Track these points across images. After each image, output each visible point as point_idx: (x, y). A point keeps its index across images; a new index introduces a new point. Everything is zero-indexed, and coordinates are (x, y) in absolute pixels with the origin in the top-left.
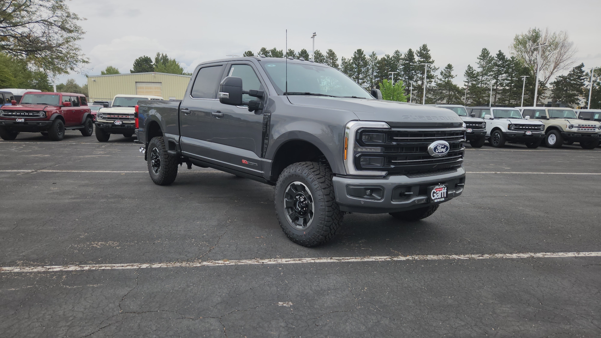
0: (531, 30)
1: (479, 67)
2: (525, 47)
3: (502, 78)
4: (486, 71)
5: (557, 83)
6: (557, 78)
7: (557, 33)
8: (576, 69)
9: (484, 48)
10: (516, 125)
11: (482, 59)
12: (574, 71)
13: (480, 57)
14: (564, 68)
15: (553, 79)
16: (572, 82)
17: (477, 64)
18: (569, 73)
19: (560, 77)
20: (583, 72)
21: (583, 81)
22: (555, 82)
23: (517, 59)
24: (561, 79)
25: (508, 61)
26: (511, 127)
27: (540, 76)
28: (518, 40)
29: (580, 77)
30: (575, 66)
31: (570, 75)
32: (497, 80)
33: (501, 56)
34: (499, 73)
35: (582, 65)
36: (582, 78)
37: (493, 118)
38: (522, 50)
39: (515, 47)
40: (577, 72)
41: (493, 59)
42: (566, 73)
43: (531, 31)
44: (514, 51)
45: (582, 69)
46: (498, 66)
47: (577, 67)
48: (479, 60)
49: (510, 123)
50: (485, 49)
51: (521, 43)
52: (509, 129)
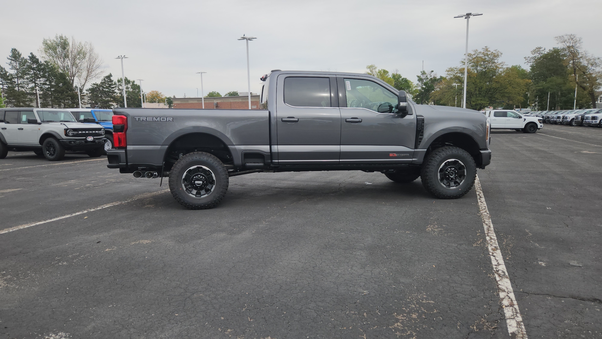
0: (58, 36)
1: (11, 69)
2: (56, 53)
3: (40, 82)
4: (22, 74)
5: (92, 90)
6: (92, 85)
7: (83, 43)
8: (106, 78)
9: (13, 48)
10: (74, 130)
11: (14, 60)
12: (104, 79)
13: (10, 58)
14: (96, 76)
15: (88, 86)
16: (104, 89)
17: (8, 64)
18: (101, 81)
19: (94, 84)
20: (112, 81)
21: (113, 89)
22: (90, 89)
23: (51, 64)
24: (95, 86)
25: (42, 65)
26: (68, 133)
27: (77, 83)
28: (46, 44)
29: (110, 85)
30: (105, 76)
31: (101, 83)
32: (36, 83)
33: (33, 58)
34: (36, 76)
35: (111, 75)
36: (112, 86)
37: (40, 122)
38: (53, 55)
39: (46, 52)
40: (108, 81)
41: (26, 61)
42: (99, 82)
43: (58, 38)
44: (44, 55)
45: (111, 78)
46: (33, 69)
47: (107, 76)
48: (10, 61)
49: (66, 128)
50: (15, 50)
51: (50, 47)
52: (66, 135)
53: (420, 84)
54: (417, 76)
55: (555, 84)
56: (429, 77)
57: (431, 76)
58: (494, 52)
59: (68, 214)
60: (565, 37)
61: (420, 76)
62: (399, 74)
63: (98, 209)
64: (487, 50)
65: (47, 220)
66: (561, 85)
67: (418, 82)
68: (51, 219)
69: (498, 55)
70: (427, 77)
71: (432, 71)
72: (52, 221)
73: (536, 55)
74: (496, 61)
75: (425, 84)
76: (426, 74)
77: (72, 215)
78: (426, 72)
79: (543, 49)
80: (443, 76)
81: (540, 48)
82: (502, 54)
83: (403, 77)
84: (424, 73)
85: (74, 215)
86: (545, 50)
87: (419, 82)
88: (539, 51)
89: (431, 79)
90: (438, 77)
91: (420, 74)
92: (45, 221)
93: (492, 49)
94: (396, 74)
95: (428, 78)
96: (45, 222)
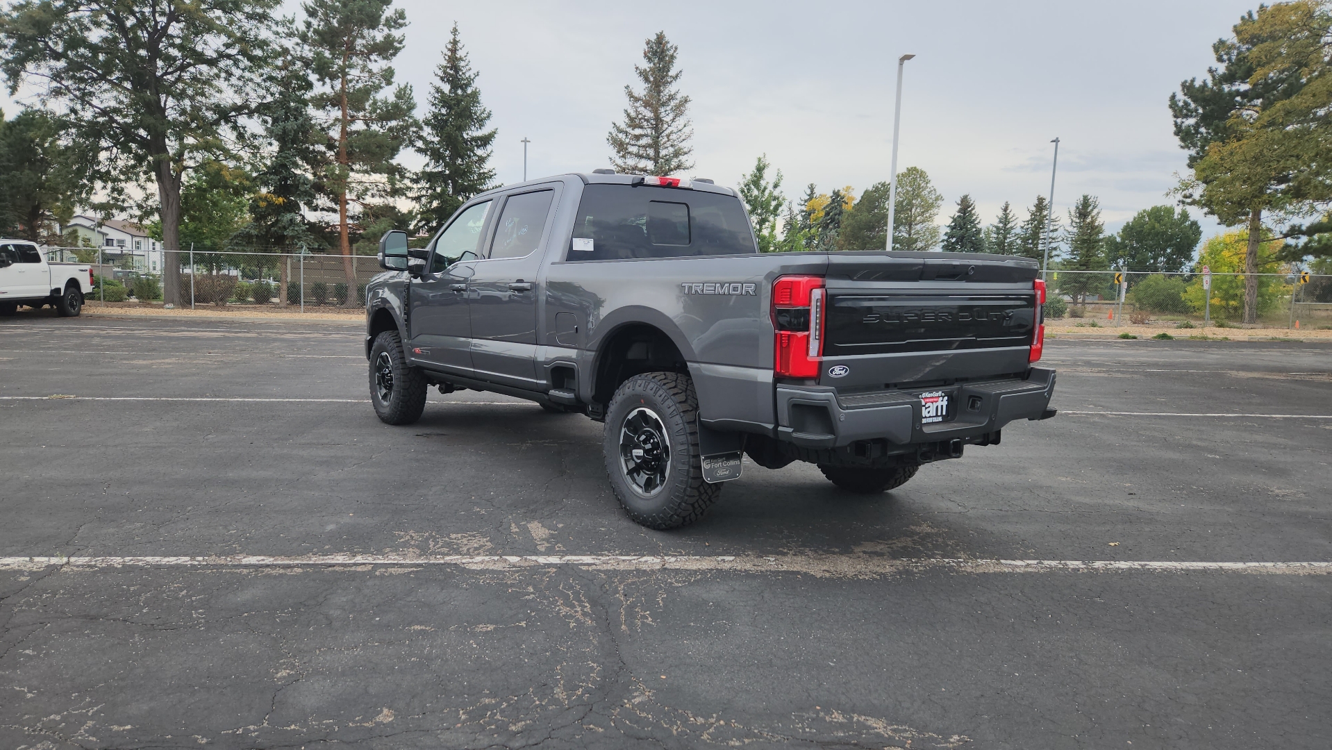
59: (1151, 572)
63: (1053, 563)
65: (1216, 569)
68: (1205, 571)
72: (1201, 561)
77: (1143, 563)
85: (1136, 565)
92: (1221, 567)
96: (1221, 564)
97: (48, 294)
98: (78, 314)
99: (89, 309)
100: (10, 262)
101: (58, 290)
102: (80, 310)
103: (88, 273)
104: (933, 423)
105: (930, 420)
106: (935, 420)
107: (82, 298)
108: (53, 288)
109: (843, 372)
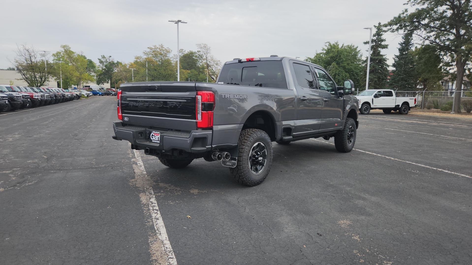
53: (101, 65)
54: (98, 59)
55: (194, 74)
56: (108, 60)
57: (110, 60)
58: (167, 49)
60: (202, 45)
61: (101, 59)
62: (84, 55)
64: (162, 47)
66: (197, 76)
67: (99, 64)
69: (169, 51)
70: (106, 60)
71: (110, 57)
73: (180, 54)
74: (168, 55)
75: (106, 66)
76: (105, 58)
78: (105, 56)
79: (184, 51)
80: (119, 61)
81: (182, 50)
82: (172, 51)
83: (88, 58)
84: (104, 57)
86: (185, 52)
87: (101, 64)
88: (182, 52)
89: (110, 62)
90: (115, 62)
91: (100, 58)
93: (165, 47)
94: (82, 55)
95: (107, 62)
97: (394, 107)
98: (407, 114)
99: (412, 112)
100: (379, 96)
101: (399, 105)
102: (408, 112)
103: (414, 100)
104: (156, 143)
105: (155, 141)
106: (157, 142)
107: (410, 108)
108: (396, 105)
109: (127, 119)
